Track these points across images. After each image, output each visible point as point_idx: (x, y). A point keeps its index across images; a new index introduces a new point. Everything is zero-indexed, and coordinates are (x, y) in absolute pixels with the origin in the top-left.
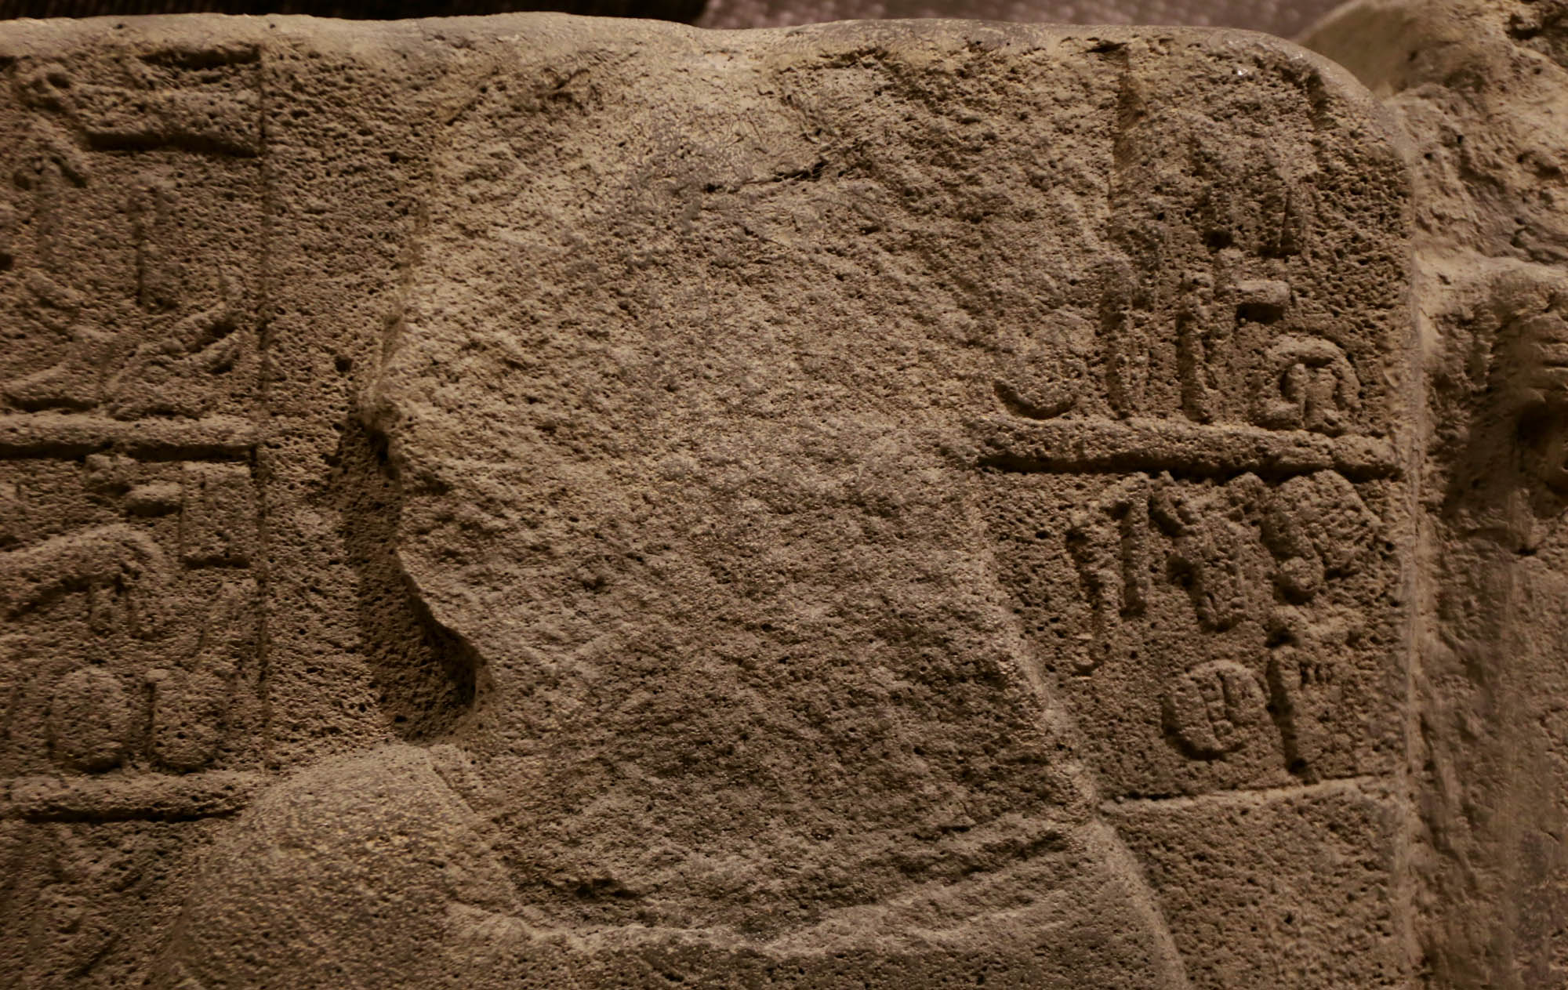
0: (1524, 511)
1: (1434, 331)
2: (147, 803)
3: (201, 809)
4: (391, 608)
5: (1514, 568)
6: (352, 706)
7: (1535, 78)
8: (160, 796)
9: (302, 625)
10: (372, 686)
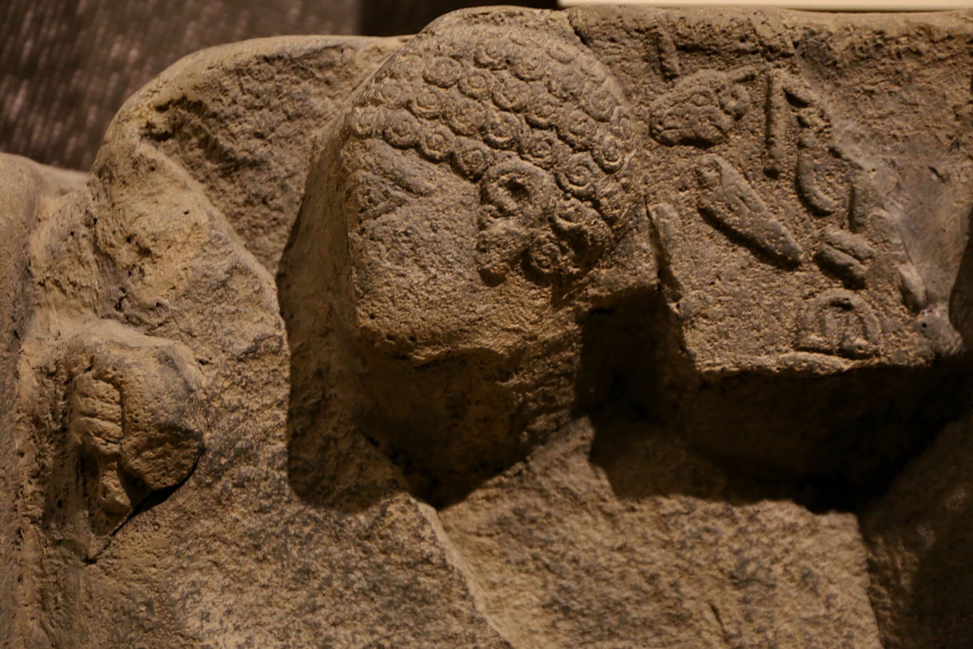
0: (86, 528)
1: (34, 380)
5: (82, 574)
7: (151, 174)
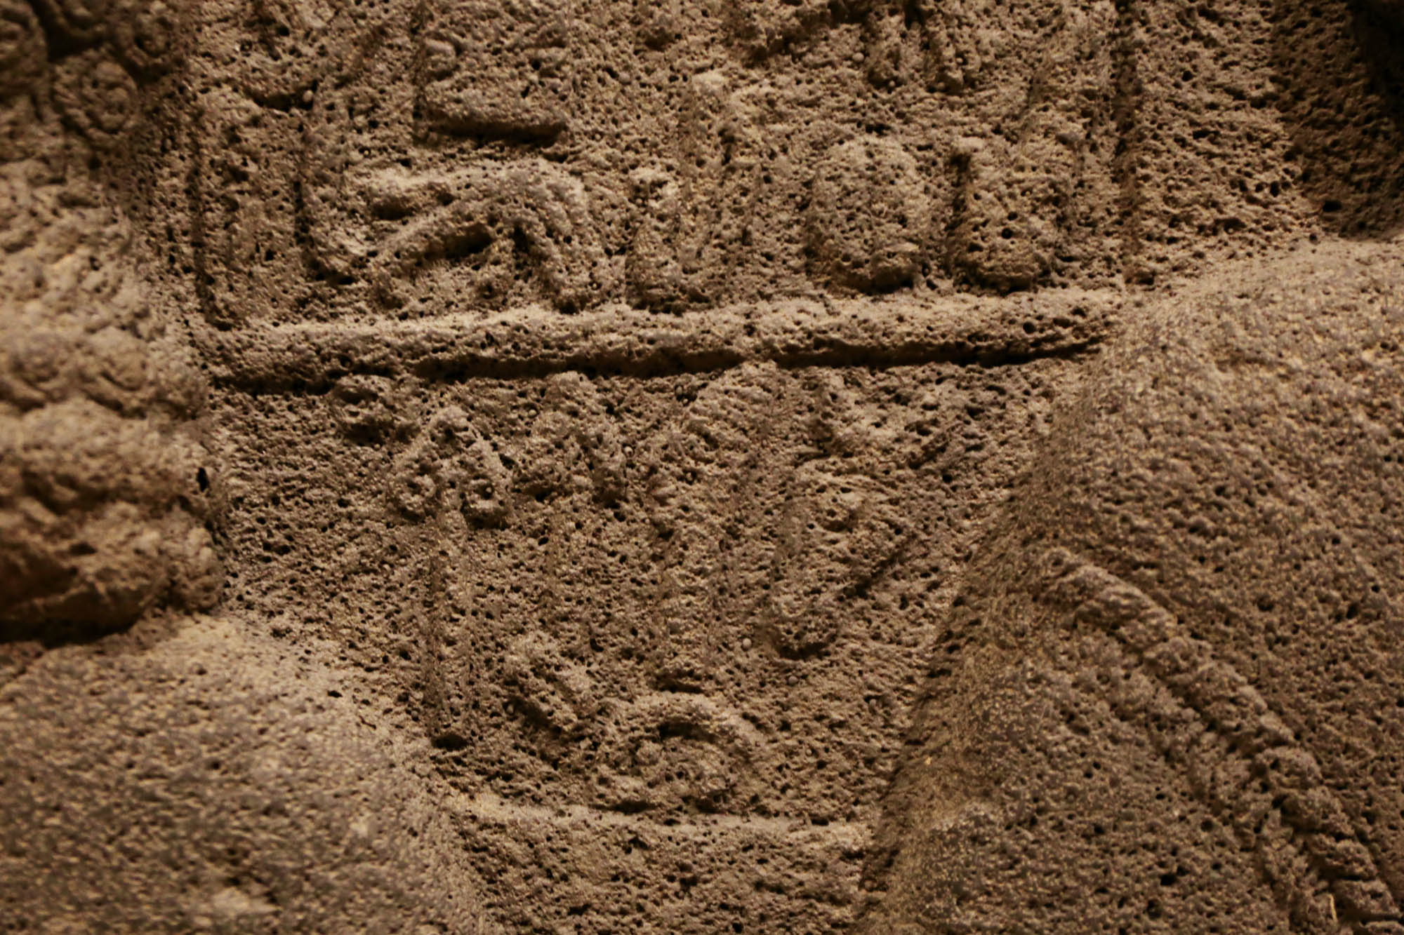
2: (959, 334)
3: (1037, 343)
4: (1322, 38)
6: (1259, 188)
8: (977, 323)
9: (1187, 66)
10: (1288, 157)
